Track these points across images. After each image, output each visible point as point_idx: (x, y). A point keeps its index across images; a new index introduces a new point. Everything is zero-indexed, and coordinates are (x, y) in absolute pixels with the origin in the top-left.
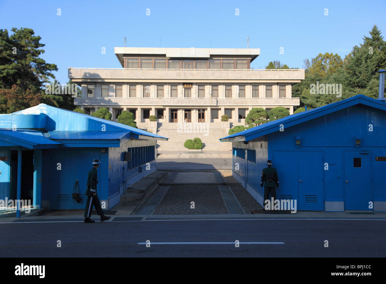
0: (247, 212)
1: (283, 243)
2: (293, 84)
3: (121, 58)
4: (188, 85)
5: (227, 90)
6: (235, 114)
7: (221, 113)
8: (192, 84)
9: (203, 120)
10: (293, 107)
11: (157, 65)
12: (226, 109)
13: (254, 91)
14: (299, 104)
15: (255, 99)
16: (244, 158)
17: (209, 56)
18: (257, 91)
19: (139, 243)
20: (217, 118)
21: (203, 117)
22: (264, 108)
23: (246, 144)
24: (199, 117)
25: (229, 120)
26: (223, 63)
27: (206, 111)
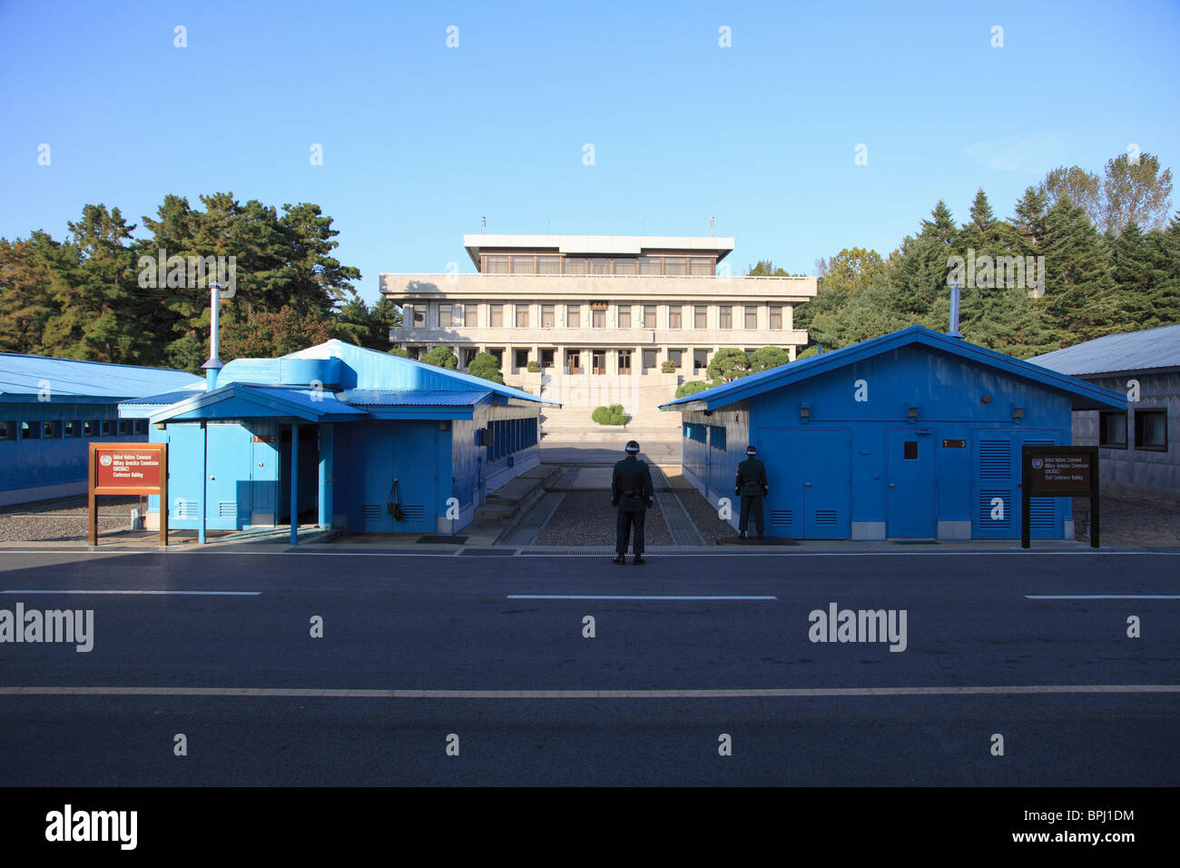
0: (709, 542)
1: (773, 598)
2: (794, 305)
3: (476, 254)
4: (599, 304)
5: (673, 313)
6: (688, 359)
7: (662, 358)
8: (607, 302)
9: (627, 370)
10: (795, 347)
11: (541, 268)
12: (670, 350)
13: (724, 317)
14: (805, 342)
15: (724, 332)
16: (704, 441)
17: (639, 252)
18: (729, 317)
19: (509, 597)
20: (654, 367)
21: (628, 365)
22: (742, 348)
23: (709, 415)
24: (621, 365)
25: (677, 369)
26: (665, 264)
27: (633, 354)
